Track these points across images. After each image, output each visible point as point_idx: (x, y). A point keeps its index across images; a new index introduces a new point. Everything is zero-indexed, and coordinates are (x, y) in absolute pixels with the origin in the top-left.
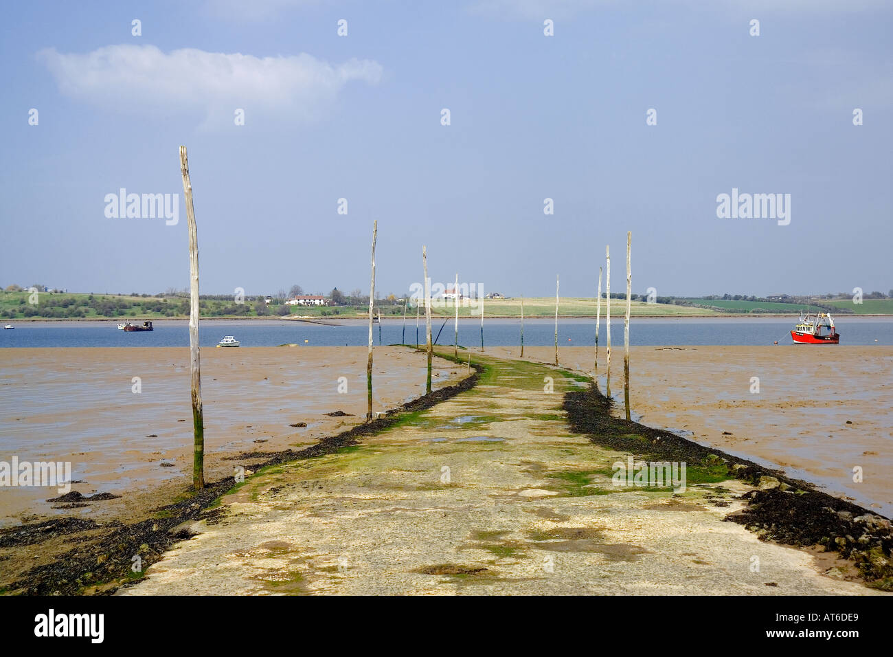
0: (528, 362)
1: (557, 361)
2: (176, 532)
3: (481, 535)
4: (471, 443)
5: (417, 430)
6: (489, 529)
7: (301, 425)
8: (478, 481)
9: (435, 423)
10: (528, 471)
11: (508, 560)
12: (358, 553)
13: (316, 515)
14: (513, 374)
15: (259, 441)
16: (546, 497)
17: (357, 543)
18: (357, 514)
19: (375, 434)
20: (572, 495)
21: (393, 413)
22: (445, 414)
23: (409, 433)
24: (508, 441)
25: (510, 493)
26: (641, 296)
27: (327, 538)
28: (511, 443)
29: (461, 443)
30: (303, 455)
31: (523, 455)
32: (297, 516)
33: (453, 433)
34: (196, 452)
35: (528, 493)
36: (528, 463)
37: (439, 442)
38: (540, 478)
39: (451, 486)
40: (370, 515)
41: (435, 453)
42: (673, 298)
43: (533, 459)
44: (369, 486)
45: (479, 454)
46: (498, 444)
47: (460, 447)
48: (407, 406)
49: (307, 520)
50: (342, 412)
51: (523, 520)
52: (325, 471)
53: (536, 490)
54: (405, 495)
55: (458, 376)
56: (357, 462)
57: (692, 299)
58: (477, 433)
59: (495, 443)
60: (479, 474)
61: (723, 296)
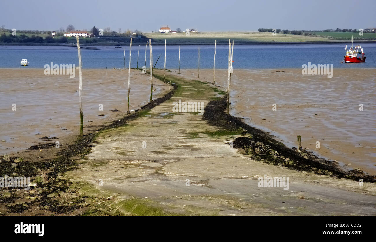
0: (200, 82)
1: (214, 81)
2: (89, 145)
3: (164, 146)
4: (166, 123)
5: (147, 118)
6: (166, 145)
7: (103, 115)
8: (166, 135)
9: (153, 115)
10: (181, 132)
11: (169, 150)
12: (136, 149)
13: (123, 142)
14: (190, 90)
15: (90, 122)
16: (183, 139)
17: (135, 147)
18: (134, 142)
19: (133, 120)
20: (191, 138)
21: (138, 111)
22: (157, 112)
23: (144, 119)
24: (178, 123)
25: (174, 138)
26: (283, 30)
27: (128, 147)
28: (179, 123)
29: (162, 123)
30: (111, 127)
31: (181, 127)
32: (118, 142)
33: (160, 120)
34: (81, 126)
35: (179, 138)
36: (182, 130)
37: (155, 123)
38: (184, 134)
39: (158, 136)
40: (137, 142)
41: (153, 126)
42: (304, 31)
43: (183, 129)
44: (135, 136)
45: (167, 127)
46: (175, 123)
47: (162, 125)
48: (143, 108)
49: (122, 143)
50: (117, 110)
51: (175, 143)
52: (121, 132)
53: (181, 137)
54: (145, 138)
55: (165, 90)
56: (130, 129)
57: (315, 31)
58: (168, 120)
59: (174, 123)
60: (166, 133)
61: (336, 29)
